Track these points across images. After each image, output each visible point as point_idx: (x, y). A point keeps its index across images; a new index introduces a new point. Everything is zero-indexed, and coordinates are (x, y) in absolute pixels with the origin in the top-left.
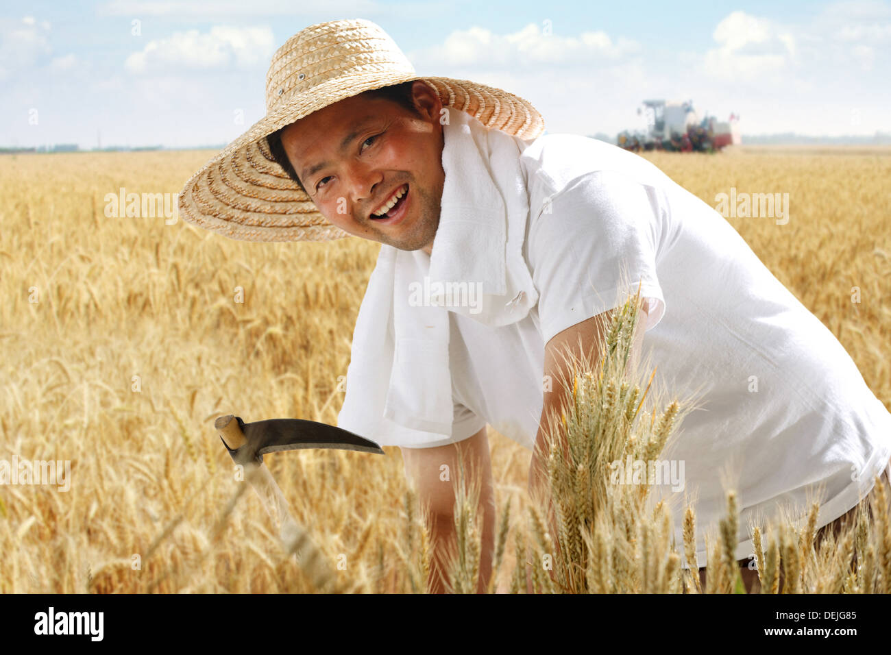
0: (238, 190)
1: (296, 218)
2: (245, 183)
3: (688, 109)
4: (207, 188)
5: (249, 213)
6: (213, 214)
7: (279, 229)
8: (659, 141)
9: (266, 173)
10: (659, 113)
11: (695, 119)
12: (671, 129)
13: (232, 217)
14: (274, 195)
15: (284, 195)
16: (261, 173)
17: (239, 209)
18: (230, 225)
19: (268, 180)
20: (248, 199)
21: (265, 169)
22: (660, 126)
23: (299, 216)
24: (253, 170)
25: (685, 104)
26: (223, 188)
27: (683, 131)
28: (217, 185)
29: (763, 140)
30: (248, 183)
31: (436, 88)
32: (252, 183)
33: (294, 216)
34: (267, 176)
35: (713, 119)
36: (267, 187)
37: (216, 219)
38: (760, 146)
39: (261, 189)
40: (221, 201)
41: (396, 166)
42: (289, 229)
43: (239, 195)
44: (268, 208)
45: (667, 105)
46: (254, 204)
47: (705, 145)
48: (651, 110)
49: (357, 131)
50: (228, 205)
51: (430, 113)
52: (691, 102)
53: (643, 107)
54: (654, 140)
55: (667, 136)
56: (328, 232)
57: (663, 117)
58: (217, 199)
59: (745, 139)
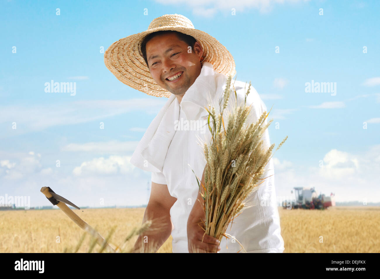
0: (126, 62)
1: (143, 82)
2: (129, 59)
3: (313, 191)
4: (116, 55)
5: (127, 73)
6: (115, 67)
7: (135, 83)
8: (300, 205)
9: (138, 60)
10: (300, 193)
11: (316, 195)
12: (306, 199)
13: (121, 71)
14: (138, 70)
15: (142, 71)
16: (136, 59)
17: (124, 69)
18: (120, 74)
19: (138, 63)
20: (129, 67)
21: (138, 58)
22: (301, 198)
23: (144, 81)
24: (134, 56)
25: (311, 189)
26: (122, 58)
27: (311, 200)
28: (120, 55)
29: (344, 204)
30: (131, 60)
31: (203, 47)
32: (132, 61)
33: (142, 81)
34: (138, 61)
35: (323, 195)
36: (136, 65)
37: (116, 69)
38: (344, 207)
39: (134, 65)
40: (120, 63)
41: (181, 64)
42: (139, 85)
43: (126, 64)
44: (134, 74)
45: (304, 189)
46: (130, 70)
47: (320, 206)
48: (297, 191)
49: (173, 48)
50: (121, 66)
51: (198, 54)
52: (314, 188)
53: (294, 191)
54: (298, 204)
55: (304, 202)
56: (152, 92)
57: (302, 194)
58: (119, 61)
59: (337, 204)
